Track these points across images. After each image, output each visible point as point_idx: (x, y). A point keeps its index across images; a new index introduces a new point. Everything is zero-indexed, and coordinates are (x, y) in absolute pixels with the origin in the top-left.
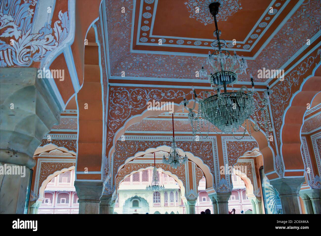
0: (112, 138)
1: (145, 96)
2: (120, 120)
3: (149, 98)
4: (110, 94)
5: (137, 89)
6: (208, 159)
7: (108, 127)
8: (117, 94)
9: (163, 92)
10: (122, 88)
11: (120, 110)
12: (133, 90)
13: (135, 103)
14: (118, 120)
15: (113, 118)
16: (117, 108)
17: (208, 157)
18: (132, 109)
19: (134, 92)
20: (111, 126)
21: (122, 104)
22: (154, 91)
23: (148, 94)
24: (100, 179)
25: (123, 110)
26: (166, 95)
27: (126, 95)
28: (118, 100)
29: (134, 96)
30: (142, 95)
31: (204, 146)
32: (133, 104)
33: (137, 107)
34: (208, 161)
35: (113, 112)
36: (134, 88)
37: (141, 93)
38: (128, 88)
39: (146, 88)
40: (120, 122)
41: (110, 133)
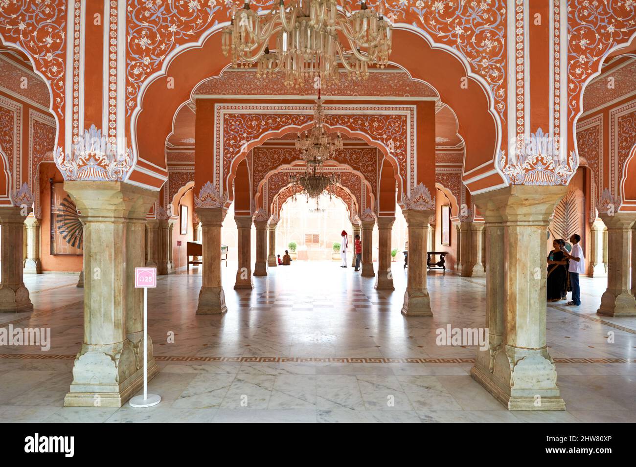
0: (257, 186)
1: (280, 155)
2: (262, 173)
4: (254, 155)
5: (274, 149)
6: (355, 189)
7: (254, 180)
8: (260, 154)
9: (293, 151)
11: (262, 166)
12: (271, 150)
13: (272, 161)
14: (260, 174)
15: (257, 173)
16: (260, 165)
17: (356, 187)
18: (270, 165)
20: (256, 179)
21: (263, 162)
22: (287, 151)
23: (282, 153)
24: (250, 215)
25: (264, 166)
26: (295, 153)
27: (266, 154)
28: (261, 159)
29: (272, 155)
30: (277, 154)
33: (274, 163)
34: (356, 192)
35: (257, 168)
36: (272, 148)
39: (280, 148)
40: (262, 175)
41: (255, 184)
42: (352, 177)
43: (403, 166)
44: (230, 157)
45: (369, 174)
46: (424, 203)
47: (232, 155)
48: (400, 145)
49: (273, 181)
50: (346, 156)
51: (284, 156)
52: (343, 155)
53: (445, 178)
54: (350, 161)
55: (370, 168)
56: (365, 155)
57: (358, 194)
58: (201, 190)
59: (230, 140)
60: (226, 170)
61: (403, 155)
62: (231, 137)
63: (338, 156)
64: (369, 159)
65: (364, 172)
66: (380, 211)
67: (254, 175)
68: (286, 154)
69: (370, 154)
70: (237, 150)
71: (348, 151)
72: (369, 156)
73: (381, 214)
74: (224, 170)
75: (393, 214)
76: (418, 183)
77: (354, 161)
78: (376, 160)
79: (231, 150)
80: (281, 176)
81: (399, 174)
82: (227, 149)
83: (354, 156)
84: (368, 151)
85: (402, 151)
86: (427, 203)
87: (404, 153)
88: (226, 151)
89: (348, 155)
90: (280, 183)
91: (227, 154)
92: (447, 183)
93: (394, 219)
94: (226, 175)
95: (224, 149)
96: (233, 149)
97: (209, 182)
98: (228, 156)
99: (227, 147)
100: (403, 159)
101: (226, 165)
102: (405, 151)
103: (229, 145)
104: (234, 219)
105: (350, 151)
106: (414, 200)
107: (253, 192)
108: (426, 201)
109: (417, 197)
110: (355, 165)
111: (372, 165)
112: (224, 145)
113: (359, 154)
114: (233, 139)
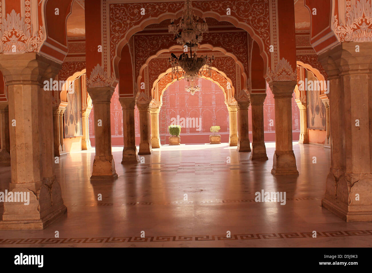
0: (139, 71)
1: (158, 41)
2: (143, 58)
3: (161, 42)
4: (135, 42)
5: (153, 36)
7: (136, 64)
8: (140, 41)
9: (170, 37)
10: (143, 37)
11: (143, 52)
12: (150, 37)
14: (142, 59)
15: (139, 58)
16: (140, 51)
17: (231, 71)
18: (150, 51)
19: (151, 38)
20: (137, 63)
21: (143, 48)
22: (164, 37)
23: (160, 39)
25: (145, 52)
26: (172, 39)
27: (146, 41)
28: (141, 45)
29: (151, 42)
30: (156, 40)
31: (228, 62)
32: (151, 47)
33: (153, 49)
34: (231, 75)
35: (138, 53)
36: (151, 36)
37: (155, 39)
38: (147, 36)
39: (159, 35)
40: (143, 60)
41: (137, 67)
42: (227, 61)
43: (268, 43)
44: (116, 41)
45: (241, 55)
46: (287, 76)
47: (118, 39)
48: (264, 25)
49: (153, 67)
50: (219, 39)
51: (162, 42)
52: (216, 38)
53: (313, 59)
54: (224, 44)
55: (242, 50)
56: (237, 38)
57: (233, 77)
58: (91, 72)
59: (115, 26)
60: (113, 53)
61: (267, 34)
62: (117, 23)
63: (211, 40)
64: (241, 42)
65: (236, 53)
66: (252, 89)
67: (136, 61)
68: (163, 40)
69: (241, 37)
70: (123, 34)
71: (221, 35)
72: (240, 39)
73: (253, 92)
74: (111, 53)
75: (265, 91)
76: (281, 58)
77: (226, 44)
78: (247, 42)
79: (117, 35)
80: (160, 62)
81: (264, 51)
82: (113, 34)
83: (227, 39)
84: (239, 34)
85: (266, 30)
86: (289, 75)
87: (267, 31)
88: (112, 36)
89: (221, 39)
90: (159, 69)
91: (113, 38)
92: (315, 64)
93: (265, 95)
94: (112, 57)
95: (111, 35)
96: (119, 34)
97: (98, 65)
98: (115, 40)
99: (113, 33)
100: (267, 37)
101: (112, 48)
102: (269, 30)
103: (115, 31)
104: (119, 100)
105: (223, 35)
106: (278, 73)
107: (136, 76)
108: (289, 74)
109: (280, 70)
110: (228, 48)
111: (243, 47)
112: (111, 32)
113: (231, 37)
114: (118, 25)
